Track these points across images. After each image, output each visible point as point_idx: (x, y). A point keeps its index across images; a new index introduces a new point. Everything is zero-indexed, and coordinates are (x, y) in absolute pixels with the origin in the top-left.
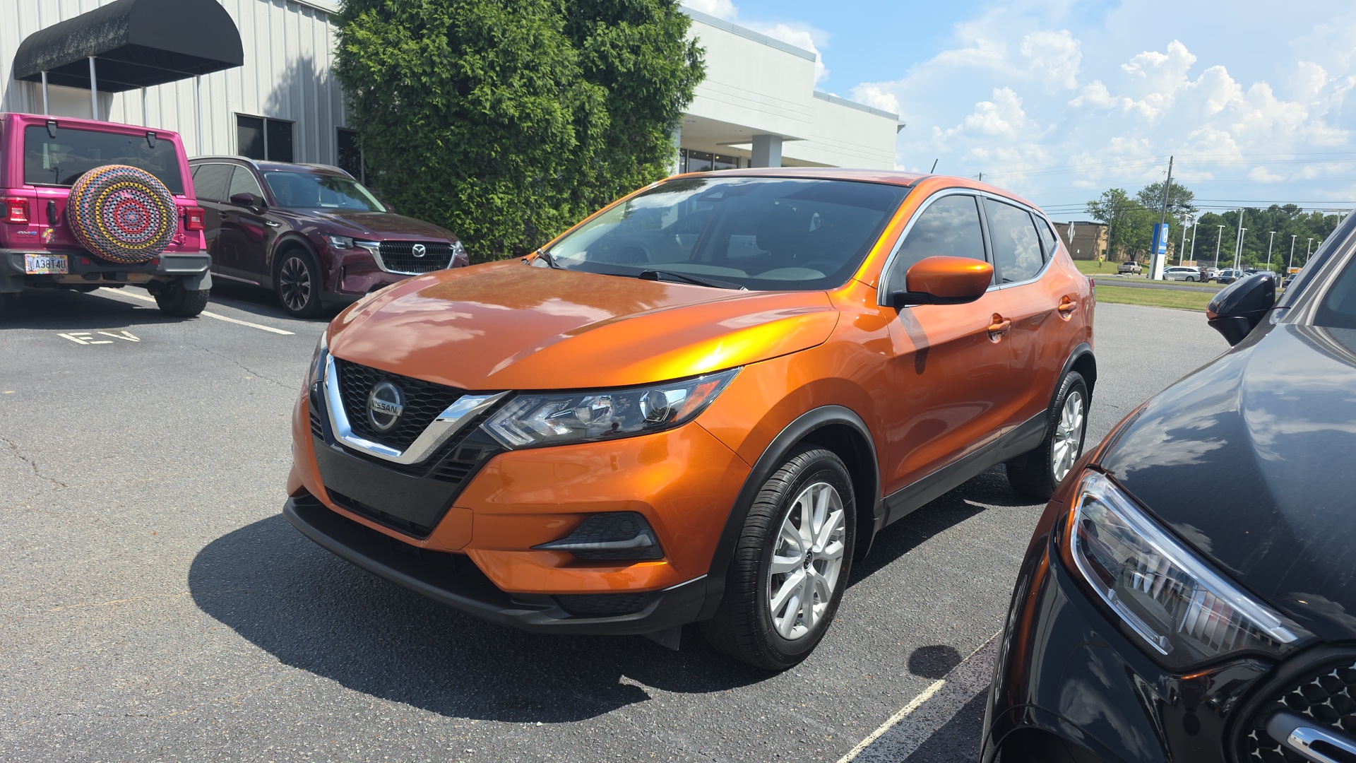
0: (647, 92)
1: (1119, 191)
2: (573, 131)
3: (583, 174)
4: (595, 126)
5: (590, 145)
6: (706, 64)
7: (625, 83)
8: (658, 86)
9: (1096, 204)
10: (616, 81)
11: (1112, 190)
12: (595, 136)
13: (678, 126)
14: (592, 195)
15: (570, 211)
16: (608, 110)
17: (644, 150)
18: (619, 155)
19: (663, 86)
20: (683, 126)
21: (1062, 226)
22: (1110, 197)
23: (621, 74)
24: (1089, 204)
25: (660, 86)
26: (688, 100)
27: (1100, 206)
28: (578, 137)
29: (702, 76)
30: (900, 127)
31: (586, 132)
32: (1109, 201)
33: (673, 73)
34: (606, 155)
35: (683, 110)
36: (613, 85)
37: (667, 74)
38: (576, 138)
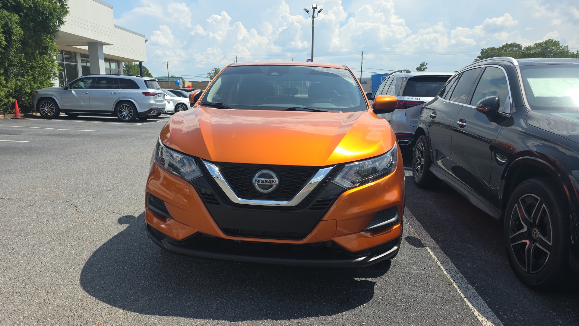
0: (41, 18)
1: (218, 69)
2: (3, 37)
3: (10, 61)
4: (16, 35)
5: (13, 45)
6: (68, 6)
7: (28, 13)
8: (48, 15)
9: (210, 74)
10: (23, 12)
11: (215, 68)
12: (16, 40)
13: (58, 36)
14: (17, 71)
15: (5, 80)
16: (21, 27)
17: (41, 48)
18: (30, 51)
19: (50, 16)
20: (60, 37)
21: (199, 83)
22: (215, 71)
23: (25, 8)
24: (208, 74)
25: (49, 16)
26: (61, 24)
27: (212, 75)
28: (6, 40)
29: (67, 12)
30: (146, 41)
31: (10, 38)
32: (214, 72)
33: (54, 9)
34: (22, 50)
35: (59, 29)
36: (21, 14)
37: (52, 10)
38: (5, 41)
